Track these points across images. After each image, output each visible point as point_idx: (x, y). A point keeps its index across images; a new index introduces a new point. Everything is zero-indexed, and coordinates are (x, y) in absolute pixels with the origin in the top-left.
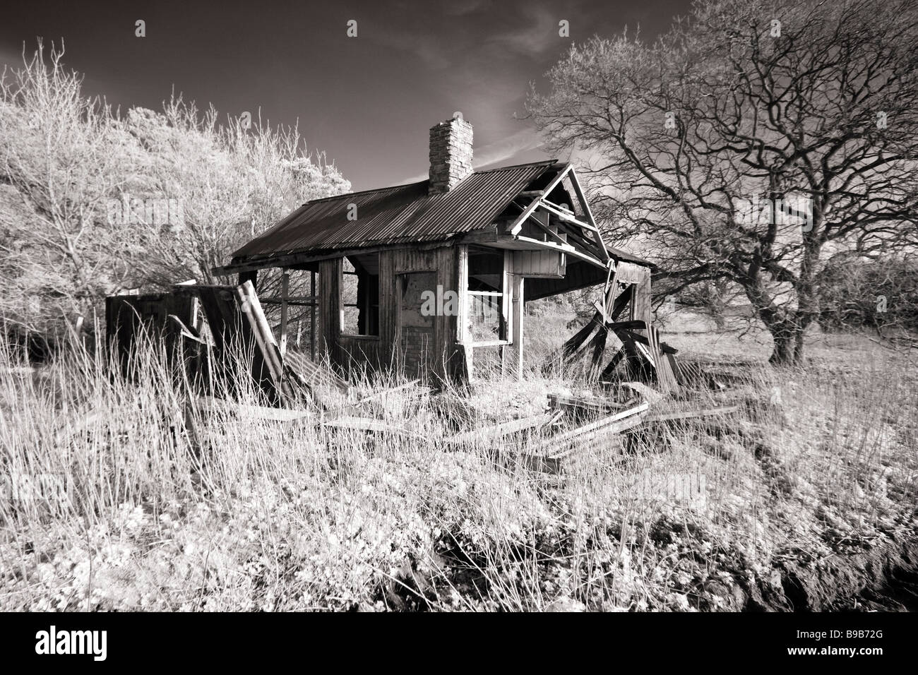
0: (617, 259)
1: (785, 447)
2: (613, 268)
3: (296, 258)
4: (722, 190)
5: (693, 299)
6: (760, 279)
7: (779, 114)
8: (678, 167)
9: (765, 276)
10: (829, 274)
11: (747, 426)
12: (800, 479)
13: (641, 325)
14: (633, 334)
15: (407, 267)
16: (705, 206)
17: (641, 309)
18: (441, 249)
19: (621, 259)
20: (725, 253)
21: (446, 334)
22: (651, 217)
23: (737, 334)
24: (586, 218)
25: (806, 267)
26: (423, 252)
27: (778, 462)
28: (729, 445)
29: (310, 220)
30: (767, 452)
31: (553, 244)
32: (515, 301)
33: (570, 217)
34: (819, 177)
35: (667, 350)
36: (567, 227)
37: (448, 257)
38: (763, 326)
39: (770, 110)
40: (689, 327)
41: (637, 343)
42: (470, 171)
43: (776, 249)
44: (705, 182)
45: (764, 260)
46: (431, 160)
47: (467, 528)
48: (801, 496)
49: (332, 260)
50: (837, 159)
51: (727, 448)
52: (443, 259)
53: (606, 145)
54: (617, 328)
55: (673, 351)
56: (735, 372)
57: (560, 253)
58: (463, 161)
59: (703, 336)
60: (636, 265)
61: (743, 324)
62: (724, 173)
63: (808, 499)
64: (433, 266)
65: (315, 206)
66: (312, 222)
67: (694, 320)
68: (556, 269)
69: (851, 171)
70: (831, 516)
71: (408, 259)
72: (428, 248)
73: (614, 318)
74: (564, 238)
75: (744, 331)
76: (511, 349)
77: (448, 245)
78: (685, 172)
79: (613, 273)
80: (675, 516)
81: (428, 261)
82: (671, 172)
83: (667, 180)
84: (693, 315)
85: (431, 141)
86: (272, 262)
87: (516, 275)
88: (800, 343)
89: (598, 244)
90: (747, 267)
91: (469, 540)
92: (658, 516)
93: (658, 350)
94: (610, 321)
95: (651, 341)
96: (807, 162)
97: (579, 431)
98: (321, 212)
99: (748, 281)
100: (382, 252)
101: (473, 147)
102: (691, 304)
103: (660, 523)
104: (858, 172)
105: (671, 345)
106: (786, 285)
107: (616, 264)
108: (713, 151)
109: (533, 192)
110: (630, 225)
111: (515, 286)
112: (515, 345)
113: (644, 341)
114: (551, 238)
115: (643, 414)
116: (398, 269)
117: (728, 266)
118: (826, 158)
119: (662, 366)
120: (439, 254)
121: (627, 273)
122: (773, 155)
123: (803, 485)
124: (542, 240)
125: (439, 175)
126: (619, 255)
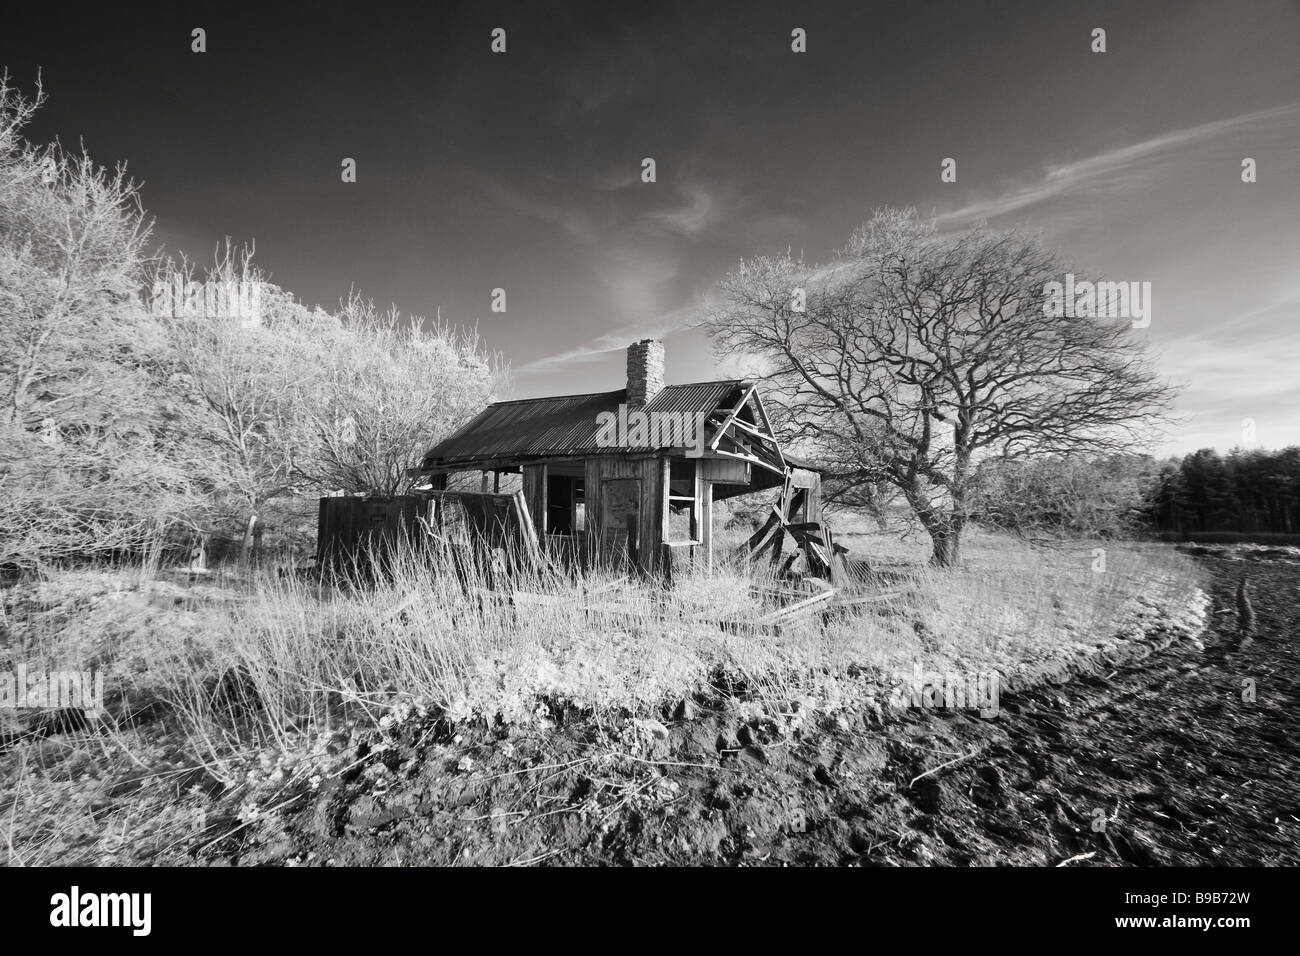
0: (793, 467)
1: (936, 623)
2: (789, 475)
3: (500, 462)
4: (880, 396)
5: (854, 499)
6: (918, 483)
7: (927, 336)
8: (839, 374)
9: (921, 478)
10: (977, 481)
11: (909, 610)
12: (946, 642)
13: (816, 527)
14: (808, 535)
15: (614, 474)
16: (865, 411)
17: (813, 512)
18: (648, 459)
19: (796, 466)
20: (886, 458)
21: (651, 535)
22: (815, 420)
23: (900, 536)
24: (766, 430)
25: (959, 473)
26: (630, 461)
27: (931, 633)
28: (896, 622)
29: (503, 423)
30: (922, 627)
31: (741, 455)
32: (705, 505)
33: (755, 431)
34: (966, 388)
35: (838, 549)
36: (752, 440)
37: (653, 466)
38: (922, 526)
39: (919, 332)
40: (851, 528)
41: (812, 543)
42: (662, 385)
43: (930, 455)
44: (865, 388)
45: (920, 465)
46: (628, 375)
47: (728, 666)
48: (946, 653)
49: (537, 465)
50: (980, 373)
51: (894, 624)
52: (650, 467)
53: (772, 351)
54: (792, 529)
55: (845, 550)
56: (898, 571)
57: (746, 462)
58: (657, 377)
59: (866, 538)
60: (808, 471)
61: (904, 526)
62: (881, 380)
63: (950, 654)
64: (639, 474)
65: (503, 409)
66: (506, 426)
67: (856, 521)
68: (742, 476)
69: (993, 384)
70: (965, 663)
71: (614, 466)
72: (635, 458)
73: (789, 520)
74: (748, 449)
75: (905, 532)
76: (702, 549)
77: (655, 456)
78: (846, 379)
79: (789, 479)
80: (861, 662)
81: (634, 469)
82: (833, 378)
83: (828, 385)
84: (855, 516)
85: (629, 359)
86: (474, 465)
87: (704, 480)
88: (956, 544)
89: (776, 453)
90: (905, 472)
91: (731, 675)
92: (850, 663)
93: (832, 550)
94: (787, 523)
95: (825, 542)
96: (955, 375)
97: (785, 610)
98: (512, 416)
99: (908, 485)
100: (588, 460)
101: (664, 363)
102: (852, 504)
103: (852, 666)
104: (1000, 385)
105: (842, 544)
106: (942, 489)
107: (792, 471)
108: (871, 362)
109: (725, 410)
110: (798, 429)
111: (705, 491)
112: (705, 543)
113: (819, 542)
114: (740, 450)
115: (828, 600)
116: (605, 475)
117: (889, 470)
118: (970, 372)
119: (836, 564)
120: (645, 464)
121: (801, 478)
122: (923, 368)
123: (946, 645)
124: (733, 452)
125: (637, 389)
126: (794, 463)
